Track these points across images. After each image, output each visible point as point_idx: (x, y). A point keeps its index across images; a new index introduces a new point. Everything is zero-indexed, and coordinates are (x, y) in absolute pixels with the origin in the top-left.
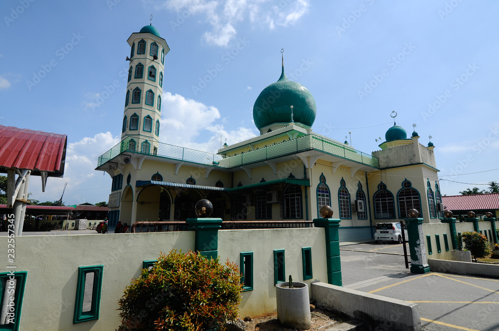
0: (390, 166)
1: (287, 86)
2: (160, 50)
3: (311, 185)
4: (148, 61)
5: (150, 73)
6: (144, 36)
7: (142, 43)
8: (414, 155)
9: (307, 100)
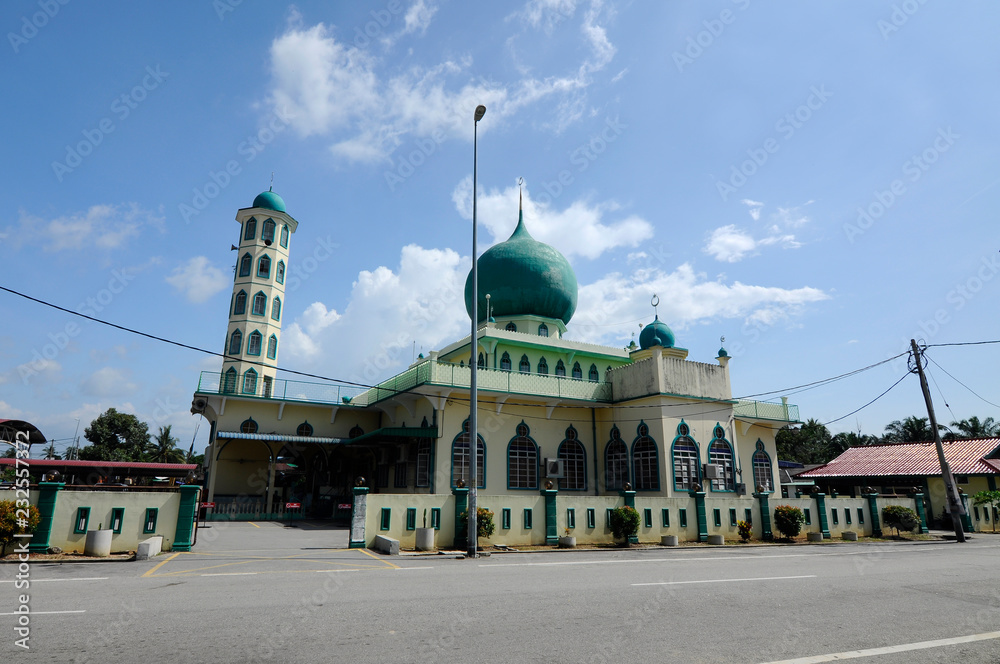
0: (625, 397)
1: (509, 252)
2: (279, 228)
3: (439, 435)
4: (258, 249)
5: (262, 265)
6: (257, 211)
7: (252, 222)
8: (653, 379)
9: (546, 273)
